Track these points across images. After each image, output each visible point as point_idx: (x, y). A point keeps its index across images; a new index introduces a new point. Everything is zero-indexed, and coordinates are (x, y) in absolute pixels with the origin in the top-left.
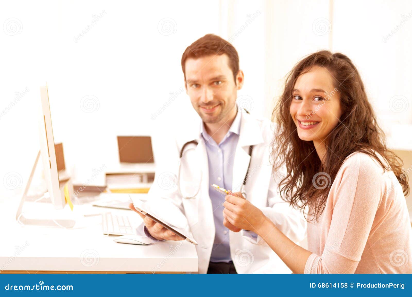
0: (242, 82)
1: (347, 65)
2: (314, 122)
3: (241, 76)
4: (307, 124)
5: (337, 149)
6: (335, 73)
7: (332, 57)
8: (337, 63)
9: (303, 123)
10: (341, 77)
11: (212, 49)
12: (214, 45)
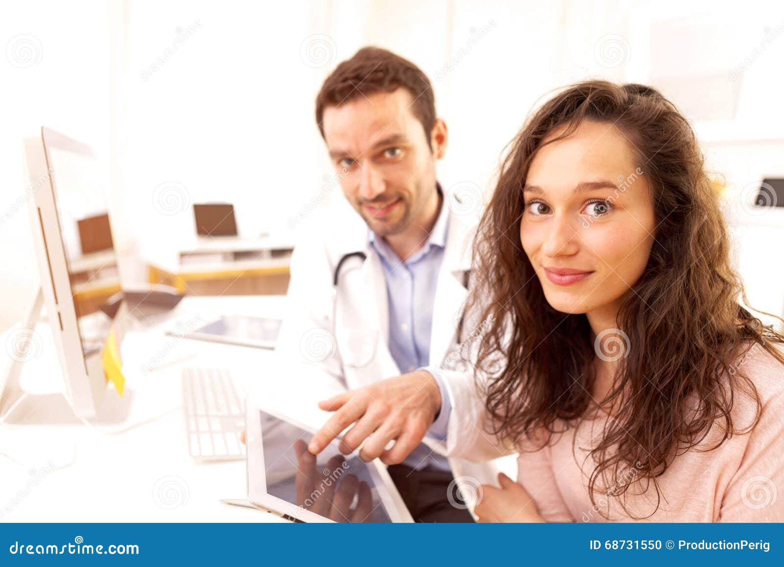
0: (445, 142)
3: (442, 130)
11: (373, 81)
12: (376, 71)
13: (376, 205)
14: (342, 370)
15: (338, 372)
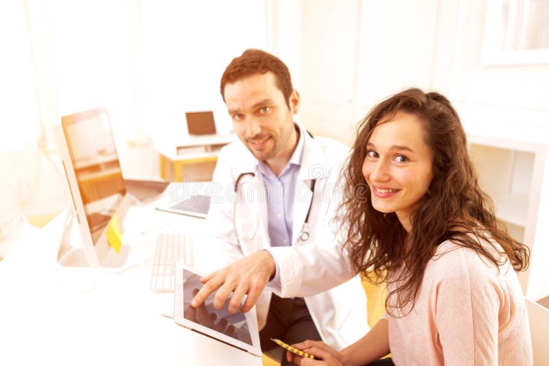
0: (298, 104)
1: (446, 112)
2: (393, 190)
3: (296, 97)
4: (383, 191)
5: (426, 229)
6: (427, 123)
7: (424, 100)
8: (432, 108)
9: (379, 190)
10: (436, 129)
11: (251, 67)
12: (254, 62)
13: (256, 142)
14: (238, 241)
15: (236, 243)
